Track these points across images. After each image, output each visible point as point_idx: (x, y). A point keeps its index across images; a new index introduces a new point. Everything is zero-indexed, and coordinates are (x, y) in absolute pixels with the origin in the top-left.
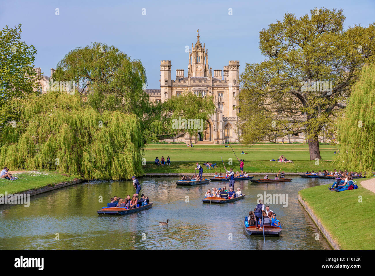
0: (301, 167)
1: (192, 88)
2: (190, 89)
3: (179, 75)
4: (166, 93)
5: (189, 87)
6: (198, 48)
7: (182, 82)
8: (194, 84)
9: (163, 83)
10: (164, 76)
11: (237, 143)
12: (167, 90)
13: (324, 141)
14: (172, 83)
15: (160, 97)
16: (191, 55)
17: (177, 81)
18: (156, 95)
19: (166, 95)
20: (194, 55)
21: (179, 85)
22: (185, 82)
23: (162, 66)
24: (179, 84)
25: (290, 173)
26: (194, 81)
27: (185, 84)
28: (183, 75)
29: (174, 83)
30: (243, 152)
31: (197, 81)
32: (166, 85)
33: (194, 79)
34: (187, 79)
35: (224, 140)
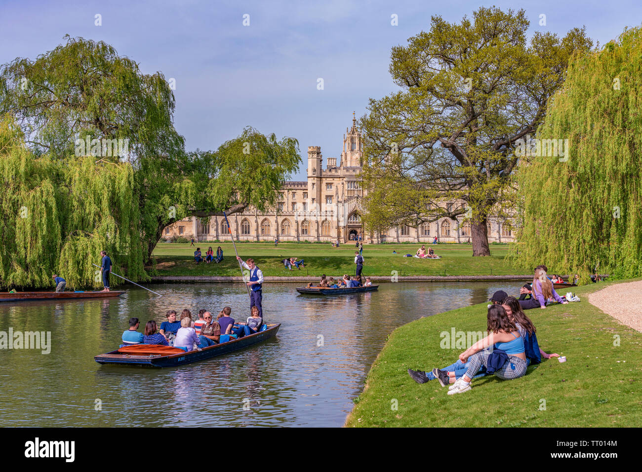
0: (455, 266)
1: (345, 179)
2: (343, 180)
3: (330, 165)
4: (313, 184)
5: (341, 177)
6: (353, 133)
7: (333, 172)
8: (348, 173)
9: (310, 173)
10: (311, 165)
11: (394, 243)
12: (315, 181)
13: (500, 241)
14: (321, 173)
15: (307, 190)
16: (345, 142)
17: (328, 171)
18: (303, 187)
19: (313, 187)
20: (349, 141)
21: (330, 176)
22: (336, 172)
23: (309, 153)
24: (330, 174)
25: (434, 277)
26: (347, 171)
27: (336, 174)
28: (336, 164)
29: (323, 173)
30: (394, 252)
31: (351, 171)
32: (314, 176)
33: (347, 169)
34: (339, 168)
35: (380, 240)
